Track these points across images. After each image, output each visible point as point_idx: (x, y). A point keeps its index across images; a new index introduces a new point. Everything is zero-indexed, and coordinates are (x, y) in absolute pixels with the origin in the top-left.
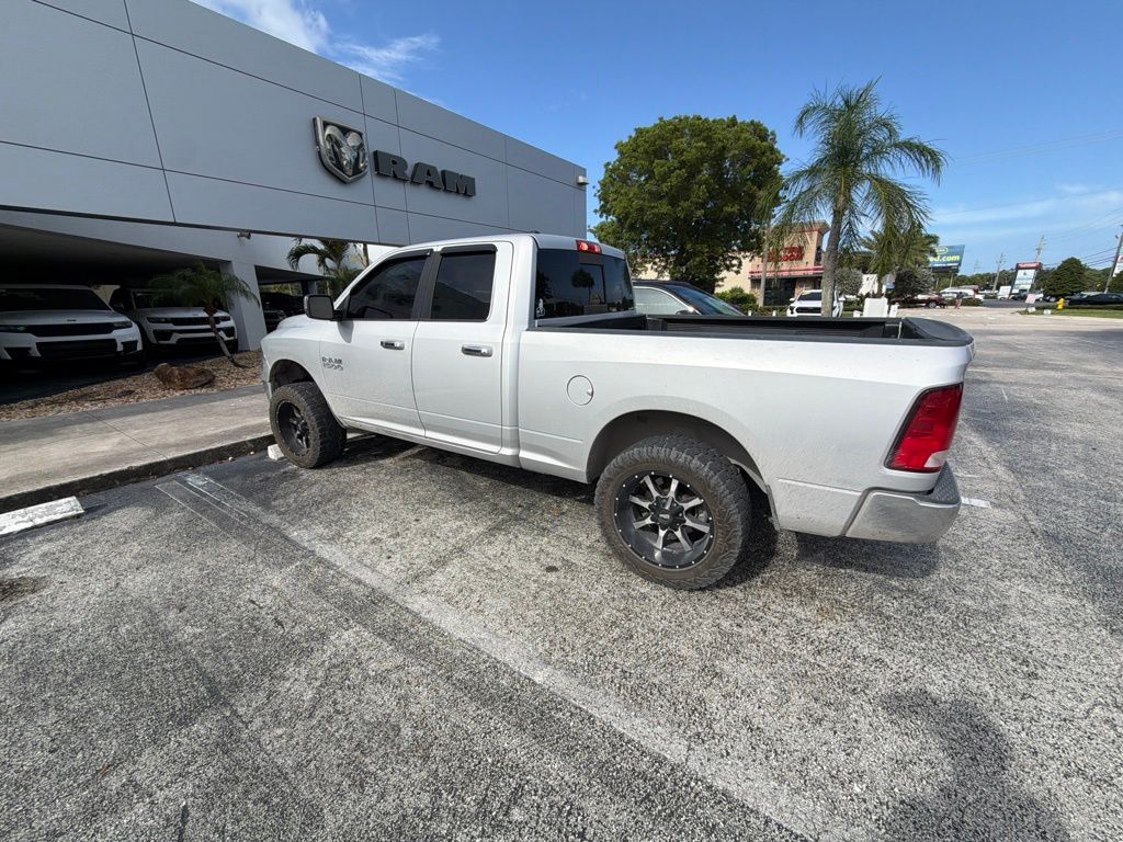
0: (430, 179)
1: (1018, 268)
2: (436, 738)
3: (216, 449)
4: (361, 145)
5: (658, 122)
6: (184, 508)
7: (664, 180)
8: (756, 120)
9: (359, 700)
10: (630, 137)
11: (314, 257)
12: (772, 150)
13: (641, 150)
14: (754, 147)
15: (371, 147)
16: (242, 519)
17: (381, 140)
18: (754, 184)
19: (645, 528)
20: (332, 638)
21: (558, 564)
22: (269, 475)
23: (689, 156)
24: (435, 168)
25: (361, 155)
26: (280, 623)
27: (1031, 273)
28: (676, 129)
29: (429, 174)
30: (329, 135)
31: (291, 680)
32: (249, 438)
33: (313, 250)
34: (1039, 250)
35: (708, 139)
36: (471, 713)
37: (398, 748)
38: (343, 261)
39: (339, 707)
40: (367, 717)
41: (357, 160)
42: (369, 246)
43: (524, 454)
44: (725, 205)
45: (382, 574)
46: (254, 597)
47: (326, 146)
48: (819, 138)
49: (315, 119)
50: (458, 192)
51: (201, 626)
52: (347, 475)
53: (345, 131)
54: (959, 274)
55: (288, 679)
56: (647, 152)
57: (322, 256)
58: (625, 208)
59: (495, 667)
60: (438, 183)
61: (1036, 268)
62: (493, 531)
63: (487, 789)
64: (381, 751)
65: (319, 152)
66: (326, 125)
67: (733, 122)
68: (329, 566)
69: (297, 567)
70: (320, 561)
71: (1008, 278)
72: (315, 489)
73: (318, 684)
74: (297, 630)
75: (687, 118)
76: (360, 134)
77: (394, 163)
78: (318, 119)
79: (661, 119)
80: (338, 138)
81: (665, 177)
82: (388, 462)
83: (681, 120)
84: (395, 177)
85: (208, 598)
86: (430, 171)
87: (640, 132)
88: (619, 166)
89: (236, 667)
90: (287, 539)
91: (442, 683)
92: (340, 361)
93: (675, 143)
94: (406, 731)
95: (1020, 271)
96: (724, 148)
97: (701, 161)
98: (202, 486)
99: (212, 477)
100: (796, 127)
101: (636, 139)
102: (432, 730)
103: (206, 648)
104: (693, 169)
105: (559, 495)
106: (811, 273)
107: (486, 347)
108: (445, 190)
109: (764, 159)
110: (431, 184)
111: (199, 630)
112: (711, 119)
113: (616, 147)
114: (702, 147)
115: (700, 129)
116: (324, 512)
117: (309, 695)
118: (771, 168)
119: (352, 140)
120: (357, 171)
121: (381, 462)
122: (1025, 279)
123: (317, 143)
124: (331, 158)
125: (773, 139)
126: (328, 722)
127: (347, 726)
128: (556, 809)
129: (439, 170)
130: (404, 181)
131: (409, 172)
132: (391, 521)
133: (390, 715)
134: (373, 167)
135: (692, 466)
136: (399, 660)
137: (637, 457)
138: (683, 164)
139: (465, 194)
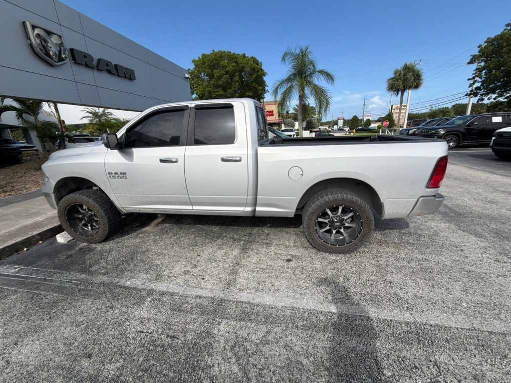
0: (107, 68)
1: (338, 119)
2: (321, 358)
3: (12, 245)
4: (62, 43)
5: (212, 52)
6: (16, 291)
7: (219, 80)
8: (254, 56)
9: (265, 358)
10: (199, 58)
11: (14, 113)
12: (261, 69)
13: (206, 64)
14: (254, 68)
15: (68, 45)
16: (78, 285)
17: (73, 41)
18: (256, 83)
19: (326, 231)
20: (216, 332)
21: (289, 257)
22: (70, 253)
23: (229, 69)
24: (111, 62)
25: (62, 48)
26: (174, 337)
27: (342, 121)
28: (222, 56)
29: (107, 65)
30: (38, 34)
31: (216, 365)
32: (35, 233)
33: (12, 108)
34: (343, 113)
35: (236, 62)
36: (323, 338)
37: (310, 371)
38: (39, 116)
39: (260, 367)
40: (279, 364)
41: (60, 52)
42: (59, 105)
43: (258, 209)
44: (246, 92)
45: (209, 289)
46: (139, 329)
47: (35, 41)
48: (290, 66)
49: (24, 23)
50: (125, 77)
51: (118, 361)
52: (129, 242)
53: (49, 33)
54: (321, 121)
55: (213, 366)
56: (209, 65)
57: (20, 113)
58: (202, 91)
59: (311, 313)
60: (114, 71)
61: (343, 119)
62: (244, 250)
63: (366, 369)
64: (305, 378)
65: (31, 45)
66: (34, 27)
67: (244, 56)
68: (172, 294)
69: (150, 301)
70: (163, 293)
71: (336, 123)
72: (114, 254)
73: (234, 360)
74: (189, 337)
75: (225, 52)
76: (60, 37)
77: (85, 57)
78: (27, 23)
79: (213, 51)
80: (45, 37)
81: (219, 78)
82: (147, 229)
83: (222, 52)
84: (87, 65)
85: (103, 342)
86: (108, 64)
87: (204, 55)
88: (195, 71)
89: (172, 374)
90: (126, 288)
91: (296, 331)
92: (125, 173)
93: (222, 63)
94: (305, 361)
95: (339, 120)
96: (243, 67)
97: (235, 71)
98: (18, 272)
99: (21, 264)
100: (282, 60)
101: (203, 59)
102: (315, 355)
103: (137, 373)
104: (232, 75)
105: (259, 226)
106: (277, 121)
107: (238, 157)
108: (118, 75)
109: (259, 73)
110: (109, 72)
111: (118, 364)
112: (236, 53)
113: (193, 62)
114: (235, 66)
115: (232, 58)
116: (135, 265)
117: (236, 369)
118: (262, 77)
119: (54, 39)
120: (61, 59)
121: (144, 230)
122: (341, 123)
123: (29, 38)
124: (40, 49)
125: (261, 65)
126: (262, 377)
127: (273, 374)
128: (397, 362)
129: (113, 63)
130: (92, 68)
131: (95, 63)
132: (184, 259)
133: (289, 357)
134: (71, 59)
135: (354, 200)
136: (264, 328)
137: (327, 200)
138: (227, 73)
139: (130, 79)
